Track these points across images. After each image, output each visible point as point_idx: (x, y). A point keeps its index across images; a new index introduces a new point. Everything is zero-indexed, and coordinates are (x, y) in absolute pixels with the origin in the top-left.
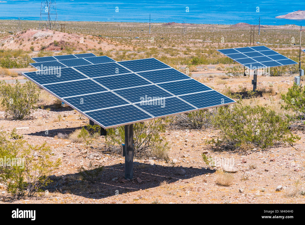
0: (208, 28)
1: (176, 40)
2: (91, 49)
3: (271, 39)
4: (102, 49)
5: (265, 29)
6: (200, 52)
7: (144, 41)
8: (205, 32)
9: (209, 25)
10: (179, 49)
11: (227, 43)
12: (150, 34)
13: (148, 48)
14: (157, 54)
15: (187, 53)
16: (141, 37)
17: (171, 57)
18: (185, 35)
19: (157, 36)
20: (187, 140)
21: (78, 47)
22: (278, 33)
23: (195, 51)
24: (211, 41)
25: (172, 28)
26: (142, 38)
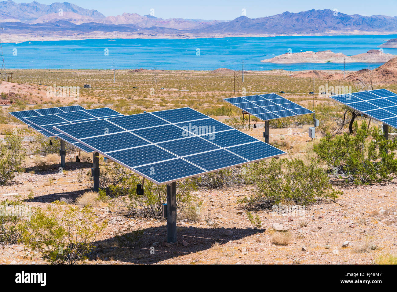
0: (182, 75)
1: (147, 90)
2: (47, 102)
3: (257, 86)
4: (61, 101)
5: (249, 75)
6: (178, 103)
7: (109, 92)
8: (180, 79)
9: (184, 71)
10: (152, 100)
11: (208, 92)
12: (115, 82)
13: (116, 100)
14: (129, 106)
15: (164, 104)
16: (104, 87)
17: (145, 109)
18: (157, 83)
19: (123, 85)
20: (212, 200)
21: (31, 100)
22: (265, 80)
23: (172, 102)
24: (188, 90)
25: (140, 76)
26: (106, 88)
